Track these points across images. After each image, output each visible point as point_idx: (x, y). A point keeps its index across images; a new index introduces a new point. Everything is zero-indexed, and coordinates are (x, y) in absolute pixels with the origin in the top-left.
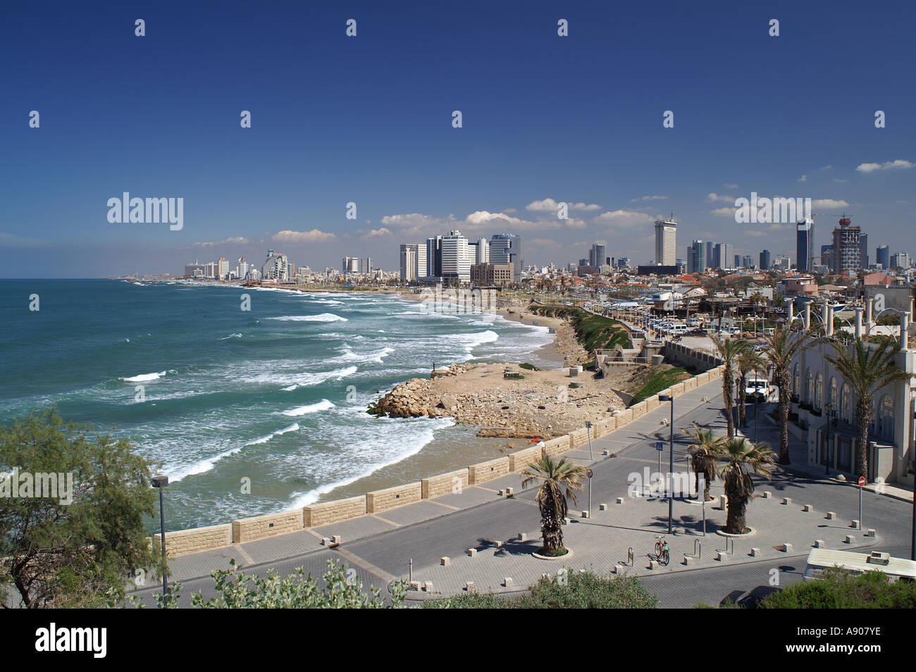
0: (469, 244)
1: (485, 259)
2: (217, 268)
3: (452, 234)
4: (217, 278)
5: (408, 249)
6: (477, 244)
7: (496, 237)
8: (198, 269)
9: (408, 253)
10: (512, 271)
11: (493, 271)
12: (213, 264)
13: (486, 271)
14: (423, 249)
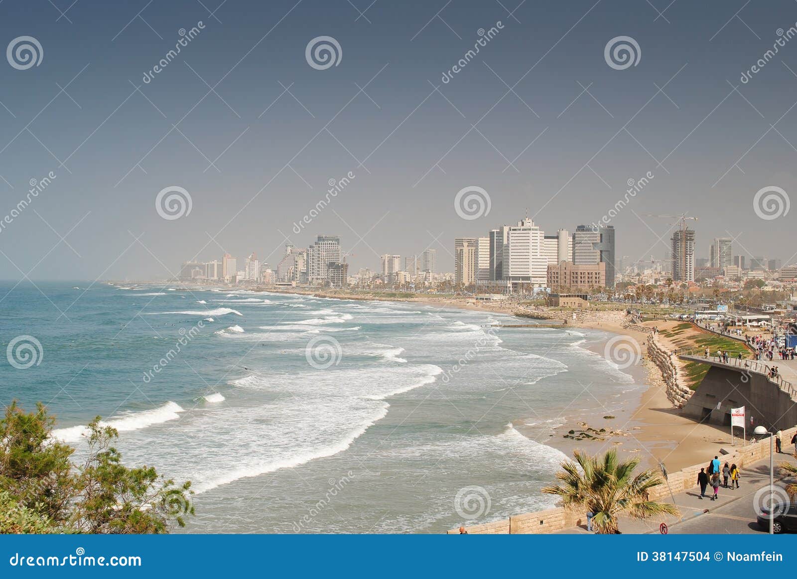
0: (546, 237)
1: (567, 256)
2: (221, 267)
3: (523, 224)
4: (221, 280)
5: (465, 244)
6: (557, 238)
7: (581, 228)
8: (197, 269)
9: (466, 249)
10: (603, 273)
11: (576, 273)
12: (215, 263)
13: (568, 273)
14: (484, 244)
